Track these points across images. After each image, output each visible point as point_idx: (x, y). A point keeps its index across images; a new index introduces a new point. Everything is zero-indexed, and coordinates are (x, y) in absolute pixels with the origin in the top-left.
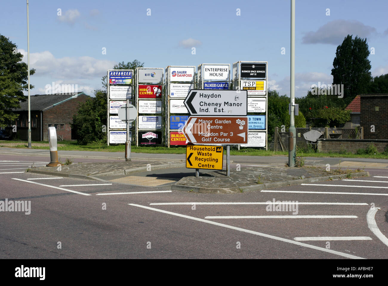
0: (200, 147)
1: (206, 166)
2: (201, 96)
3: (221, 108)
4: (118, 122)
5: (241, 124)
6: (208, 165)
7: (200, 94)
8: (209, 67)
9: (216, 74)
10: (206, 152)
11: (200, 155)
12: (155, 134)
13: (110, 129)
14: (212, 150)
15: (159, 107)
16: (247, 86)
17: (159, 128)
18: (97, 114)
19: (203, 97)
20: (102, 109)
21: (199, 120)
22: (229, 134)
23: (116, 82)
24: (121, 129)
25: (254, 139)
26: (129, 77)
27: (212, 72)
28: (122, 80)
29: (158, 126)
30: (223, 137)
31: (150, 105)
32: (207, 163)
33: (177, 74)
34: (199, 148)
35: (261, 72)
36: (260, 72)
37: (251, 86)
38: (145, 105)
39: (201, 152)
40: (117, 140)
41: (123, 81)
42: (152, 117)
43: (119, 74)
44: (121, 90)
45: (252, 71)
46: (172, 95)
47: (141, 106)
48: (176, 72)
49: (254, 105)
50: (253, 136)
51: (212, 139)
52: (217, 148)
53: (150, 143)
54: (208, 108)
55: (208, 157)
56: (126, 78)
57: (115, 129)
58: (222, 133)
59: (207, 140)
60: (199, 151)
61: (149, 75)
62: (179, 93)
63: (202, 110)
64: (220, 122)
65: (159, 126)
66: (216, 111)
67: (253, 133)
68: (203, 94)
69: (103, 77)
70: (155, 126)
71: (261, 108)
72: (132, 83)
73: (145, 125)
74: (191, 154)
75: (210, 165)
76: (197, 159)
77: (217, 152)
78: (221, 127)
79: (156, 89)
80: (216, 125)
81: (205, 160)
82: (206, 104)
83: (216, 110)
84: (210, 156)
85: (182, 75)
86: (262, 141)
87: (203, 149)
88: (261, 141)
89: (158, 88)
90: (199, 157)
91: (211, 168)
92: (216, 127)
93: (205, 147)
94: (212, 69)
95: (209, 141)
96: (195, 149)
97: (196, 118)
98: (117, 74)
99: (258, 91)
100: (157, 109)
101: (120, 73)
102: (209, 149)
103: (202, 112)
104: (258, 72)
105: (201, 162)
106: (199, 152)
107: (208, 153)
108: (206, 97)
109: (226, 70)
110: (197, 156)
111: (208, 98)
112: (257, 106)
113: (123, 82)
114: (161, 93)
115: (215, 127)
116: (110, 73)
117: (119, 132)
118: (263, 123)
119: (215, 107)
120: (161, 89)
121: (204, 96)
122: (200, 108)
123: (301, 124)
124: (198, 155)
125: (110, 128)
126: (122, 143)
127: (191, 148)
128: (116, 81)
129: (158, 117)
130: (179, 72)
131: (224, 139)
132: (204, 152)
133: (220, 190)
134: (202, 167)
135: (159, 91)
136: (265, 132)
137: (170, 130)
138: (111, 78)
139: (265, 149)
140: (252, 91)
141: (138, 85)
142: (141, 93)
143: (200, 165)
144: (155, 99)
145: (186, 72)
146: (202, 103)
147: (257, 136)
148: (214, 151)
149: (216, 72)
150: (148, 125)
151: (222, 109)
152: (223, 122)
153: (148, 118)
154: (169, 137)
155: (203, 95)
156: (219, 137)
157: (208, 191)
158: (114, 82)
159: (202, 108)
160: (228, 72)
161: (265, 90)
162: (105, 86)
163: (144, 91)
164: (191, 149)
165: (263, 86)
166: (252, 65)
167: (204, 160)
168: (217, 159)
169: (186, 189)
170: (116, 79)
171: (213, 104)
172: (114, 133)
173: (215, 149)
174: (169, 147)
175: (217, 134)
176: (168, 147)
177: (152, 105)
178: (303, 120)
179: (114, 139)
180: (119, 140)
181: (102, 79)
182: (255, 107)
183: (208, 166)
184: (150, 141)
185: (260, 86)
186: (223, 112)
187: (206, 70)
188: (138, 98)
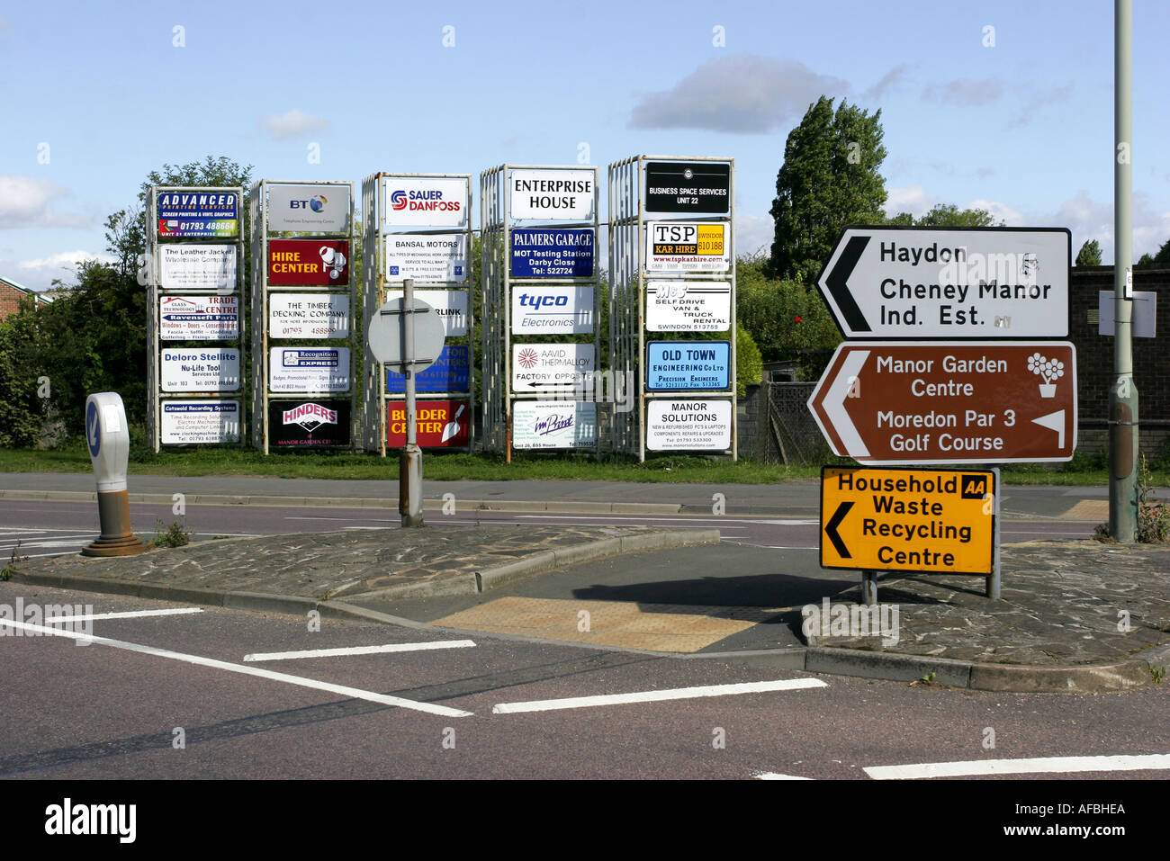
0: (885, 475)
1: (915, 557)
2: (888, 256)
3: (966, 307)
4: (191, 371)
5: (1048, 373)
6: (926, 554)
7: (883, 244)
8: (528, 176)
9: (551, 202)
10: (917, 497)
11: (888, 510)
12: (329, 411)
13: (163, 395)
14: (943, 488)
15: (339, 315)
16: (668, 241)
17: (343, 390)
18: (90, 341)
19: (893, 259)
20: (108, 327)
21: (880, 359)
22: (1000, 418)
23: (183, 232)
24: (203, 395)
25: (694, 423)
26: (227, 214)
27: (540, 194)
28: (202, 224)
29: (336, 381)
30: (974, 431)
31: (308, 311)
32: (917, 545)
33: (409, 201)
34: (880, 481)
35: (714, 192)
36: (709, 191)
37: (681, 242)
38: (293, 310)
39: (892, 498)
40: (187, 434)
41: (208, 227)
42: (316, 352)
43: (194, 201)
44: (198, 256)
45: (684, 191)
46: (391, 273)
47: (279, 313)
48: (407, 193)
49: (693, 306)
50: (689, 412)
51: (933, 442)
52: (966, 480)
53: (310, 442)
54: (914, 307)
55: (927, 520)
56: (217, 214)
57: (179, 395)
58: (971, 416)
59: (910, 445)
60: (879, 495)
61: (304, 207)
62: (414, 266)
63: (891, 313)
64: (964, 366)
65: (341, 380)
66: (946, 319)
67: (690, 402)
68: (893, 244)
69: (110, 217)
70: (327, 382)
71: (716, 316)
72: (239, 232)
73: (293, 378)
74: (845, 508)
75: (936, 556)
76: (871, 528)
77: (965, 496)
78: (968, 389)
79: (328, 255)
80: (945, 378)
81: (910, 534)
82: (905, 290)
83: (949, 315)
84: (931, 517)
85: (426, 203)
86: (718, 431)
87: (898, 485)
88: (715, 430)
89: (337, 250)
90: (882, 518)
91: (941, 567)
92: (948, 388)
93: (911, 477)
94: (539, 184)
95: (920, 449)
96: (862, 484)
97: (868, 352)
98: (184, 203)
99: (703, 257)
100: (332, 322)
101: (195, 197)
102: (927, 487)
103: (890, 323)
104: (703, 192)
105: (890, 540)
106: (883, 499)
107: (924, 504)
108: (907, 259)
109: (587, 186)
110: (871, 513)
111: (914, 264)
112: (702, 309)
113: (205, 230)
114: (346, 267)
115: (942, 388)
116: (161, 199)
117: (193, 406)
118: (722, 369)
119: (944, 301)
120: (346, 256)
121: (897, 253)
122: (883, 307)
123: (750, 369)
124: (878, 509)
125: (163, 389)
126: (205, 441)
127: (841, 481)
128: (182, 228)
129: (336, 352)
130: (416, 195)
131: (978, 440)
132: (906, 497)
133: (1075, 677)
134: (894, 561)
135: (341, 259)
136: (730, 399)
137: (388, 396)
138: (164, 214)
139: (732, 455)
140: (684, 260)
141: (265, 239)
142: (278, 268)
143: (886, 555)
144: (327, 288)
145: (439, 194)
146: (888, 285)
147: (703, 412)
148: (954, 491)
149: (551, 194)
150: (301, 378)
151: (973, 312)
152: (974, 365)
153: (302, 354)
154: (383, 420)
155: (892, 251)
156: (961, 431)
157: (1020, 684)
158: (176, 229)
159: (891, 305)
160: (591, 195)
161: (726, 255)
162: (115, 247)
163: (289, 262)
164: (846, 486)
165: (719, 240)
166: (682, 167)
167: (904, 531)
168: (969, 529)
169: (893, 673)
170: (181, 219)
171: (935, 290)
172: (178, 409)
173: (954, 483)
174: (384, 454)
175: (952, 419)
176: (380, 454)
177: (316, 310)
178: (755, 358)
179: (178, 428)
180: (193, 431)
181: (106, 225)
182: (694, 312)
183: (922, 558)
184: (310, 436)
185: (710, 240)
186: (974, 323)
187: (517, 185)
188: (268, 285)
